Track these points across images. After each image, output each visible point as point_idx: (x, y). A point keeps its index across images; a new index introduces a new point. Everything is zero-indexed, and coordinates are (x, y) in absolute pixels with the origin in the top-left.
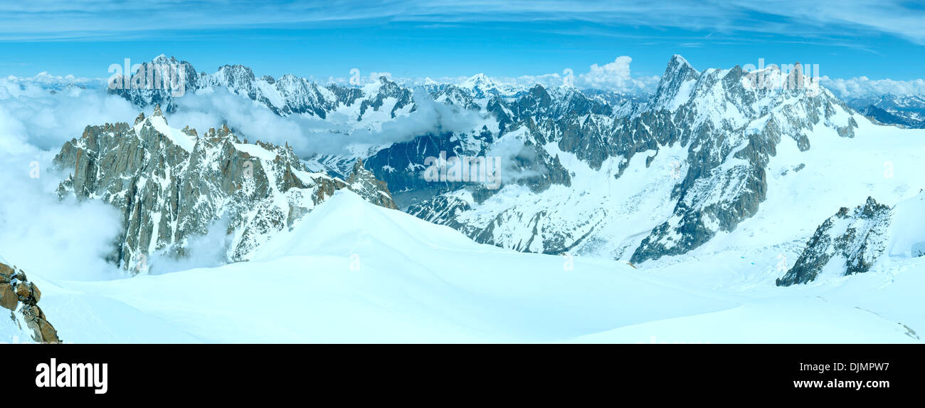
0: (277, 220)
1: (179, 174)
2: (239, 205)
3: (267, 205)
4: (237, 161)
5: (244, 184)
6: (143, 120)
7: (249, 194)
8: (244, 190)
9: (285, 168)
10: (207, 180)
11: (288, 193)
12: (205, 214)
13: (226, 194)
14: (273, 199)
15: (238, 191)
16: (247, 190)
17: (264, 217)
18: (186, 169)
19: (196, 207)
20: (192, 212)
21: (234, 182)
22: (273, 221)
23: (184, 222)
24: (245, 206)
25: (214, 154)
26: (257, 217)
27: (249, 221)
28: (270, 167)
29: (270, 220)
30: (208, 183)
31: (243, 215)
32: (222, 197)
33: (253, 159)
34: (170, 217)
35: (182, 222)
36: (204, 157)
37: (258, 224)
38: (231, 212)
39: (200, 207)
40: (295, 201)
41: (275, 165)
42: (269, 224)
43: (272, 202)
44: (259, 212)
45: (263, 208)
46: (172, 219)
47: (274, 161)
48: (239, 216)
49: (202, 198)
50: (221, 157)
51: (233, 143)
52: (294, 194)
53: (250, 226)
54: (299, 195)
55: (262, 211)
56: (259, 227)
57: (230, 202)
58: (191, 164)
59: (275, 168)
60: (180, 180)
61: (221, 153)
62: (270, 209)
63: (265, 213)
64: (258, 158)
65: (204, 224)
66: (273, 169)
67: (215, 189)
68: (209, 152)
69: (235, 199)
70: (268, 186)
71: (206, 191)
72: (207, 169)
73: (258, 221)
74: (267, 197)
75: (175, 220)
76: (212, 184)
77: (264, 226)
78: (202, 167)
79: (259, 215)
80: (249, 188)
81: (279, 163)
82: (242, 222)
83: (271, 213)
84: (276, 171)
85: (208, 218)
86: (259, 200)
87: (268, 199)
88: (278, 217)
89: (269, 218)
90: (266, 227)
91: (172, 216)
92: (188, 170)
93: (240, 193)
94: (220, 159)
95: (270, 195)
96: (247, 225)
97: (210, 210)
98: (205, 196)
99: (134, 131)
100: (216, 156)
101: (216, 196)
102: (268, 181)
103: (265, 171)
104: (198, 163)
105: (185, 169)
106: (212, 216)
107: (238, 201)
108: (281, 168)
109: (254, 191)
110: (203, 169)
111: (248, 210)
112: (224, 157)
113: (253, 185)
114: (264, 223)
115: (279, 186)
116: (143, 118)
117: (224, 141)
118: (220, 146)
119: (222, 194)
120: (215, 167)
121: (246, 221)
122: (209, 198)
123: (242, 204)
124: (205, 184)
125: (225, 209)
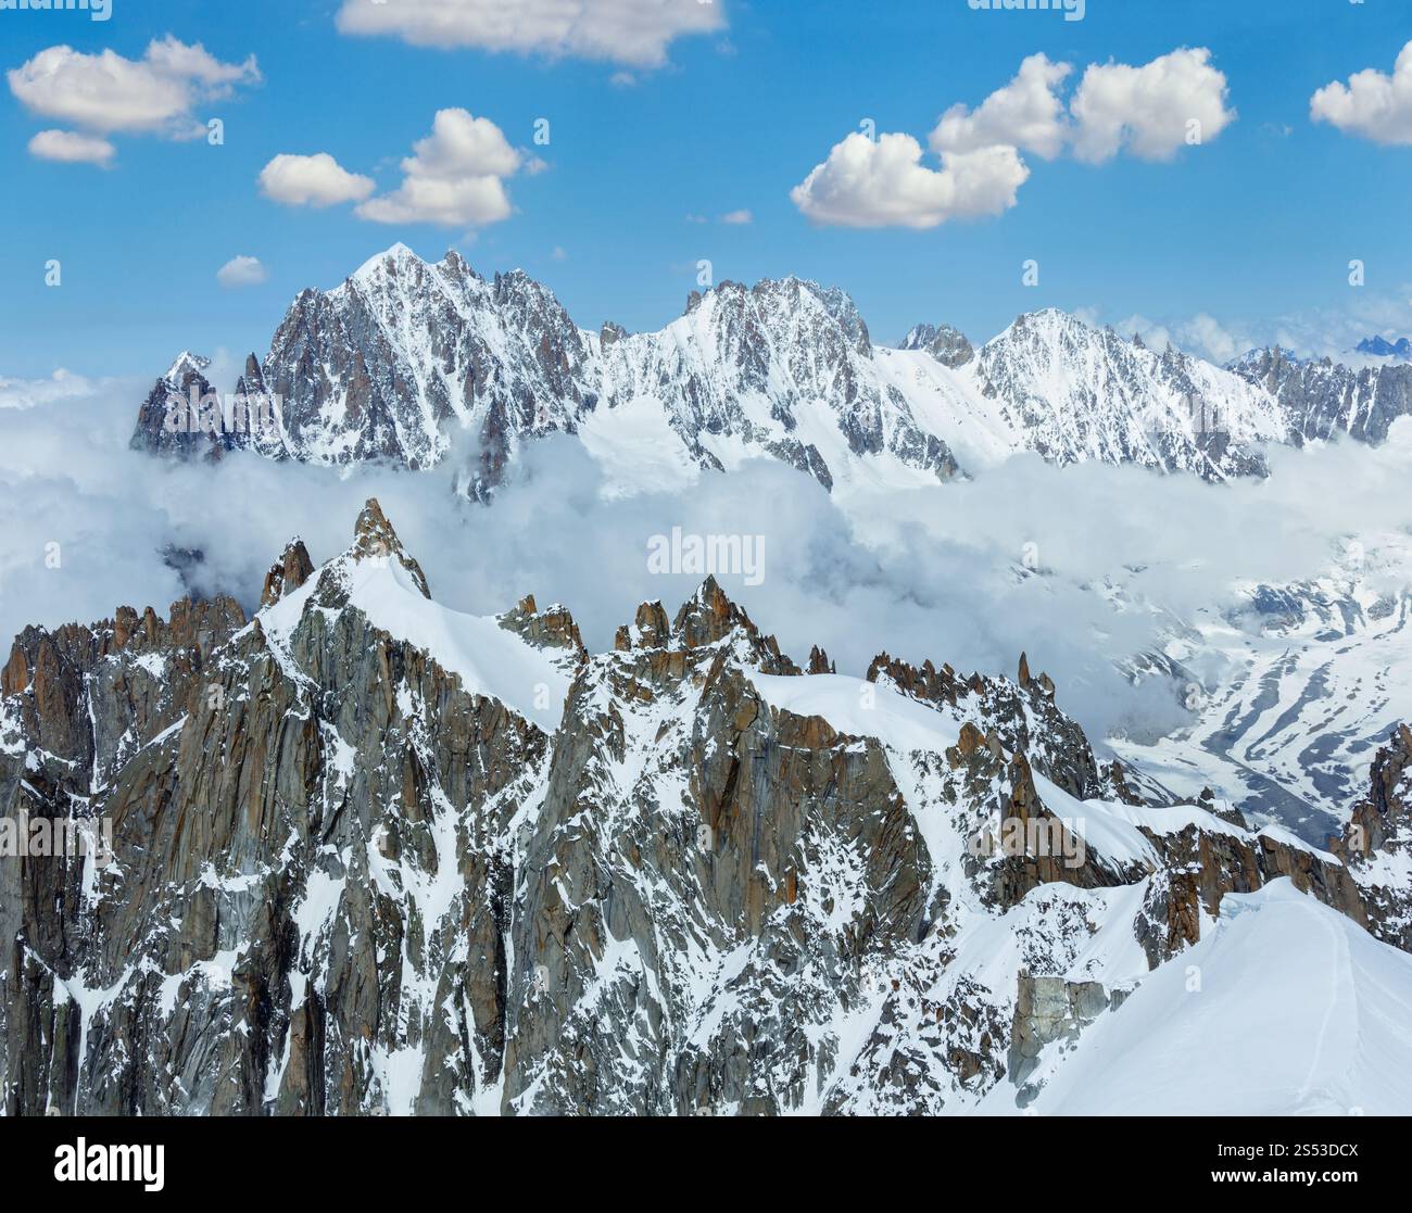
0: (975, 1048)
1: (500, 842)
2: (791, 980)
3: (923, 975)
4: (774, 763)
5: (812, 877)
6: (302, 579)
7: (835, 923)
8: (813, 908)
9: (1007, 788)
10: (637, 863)
11: (1025, 913)
12: (633, 1035)
13: (729, 931)
14: (953, 942)
15: (783, 913)
16: (828, 906)
17: (910, 1036)
18: (534, 817)
19: (589, 1001)
20: (572, 1033)
21: (762, 867)
22: (956, 1056)
23: (536, 1087)
24: (820, 983)
25: (663, 730)
26: (878, 1039)
27: (844, 1058)
28: (935, 784)
29: (942, 1049)
30: (642, 883)
31: (813, 1033)
32: (712, 949)
33: (851, 749)
34: (466, 1066)
35: (525, 1083)
36: (618, 748)
37: (885, 1074)
38: (756, 1017)
39: (606, 1004)
40: (1058, 952)
41: (960, 774)
42: (938, 1071)
43: (946, 958)
44: (889, 1013)
45: (906, 993)
46: (479, 1076)
47: (950, 752)
48: (795, 1038)
49: (618, 958)
50: (699, 743)
51: (751, 673)
52: (1052, 916)
53: (850, 1085)
54: (1074, 921)
55: (903, 1007)
56: (889, 1088)
57: (750, 968)
58: (553, 792)
59: (960, 790)
60: (507, 872)
61: (698, 724)
62: (939, 994)
63: (915, 1016)
64: (873, 743)
65: (628, 1088)
66: (949, 795)
67: (676, 906)
68: (639, 723)
69: (774, 951)
70: (927, 878)
71: (636, 920)
72: (634, 812)
73: (884, 1057)
74: (923, 932)
75: (490, 1078)
76: (663, 885)
77: (911, 1083)
78: (609, 800)
79: (887, 1030)
80: (834, 891)
81: (975, 762)
82: (812, 1069)
83: (944, 1013)
84: (962, 805)
85: (647, 1055)
86: (888, 952)
87: (931, 948)
88: (977, 1036)
89: (934, 1042)
90: (924, 1089)
91: (477, 1060)
92: (543, 820)
93: (796, 921)
94: (690, 755)
95: (939, 923)
96: (831, 1080)
97: (658, 1017)
98: (631, 945)
99: (258, 639)
100: (671, 744)
101: (682, 945)
102: (927, 856)
103: (913, 807)
104: (585, 780)
105: (528, 811)
106: (665, 1045)
107: (788, 963)
108: (985, 786)
109: (860, 906)
110: (613, 812)
111: (838, 1007)
112: (711, 748)
113: (854, 876)
114: (913, 1068)
115: (983, 877)
116: (305, 569)
117: (705, 667)
118: (691, 692)
119: (711, 932)
120: (672, 794)
121: (826, 1062)
122: (653, 958)
123: (807, 976)
124: (628, 884)
125: (729, 1003)
